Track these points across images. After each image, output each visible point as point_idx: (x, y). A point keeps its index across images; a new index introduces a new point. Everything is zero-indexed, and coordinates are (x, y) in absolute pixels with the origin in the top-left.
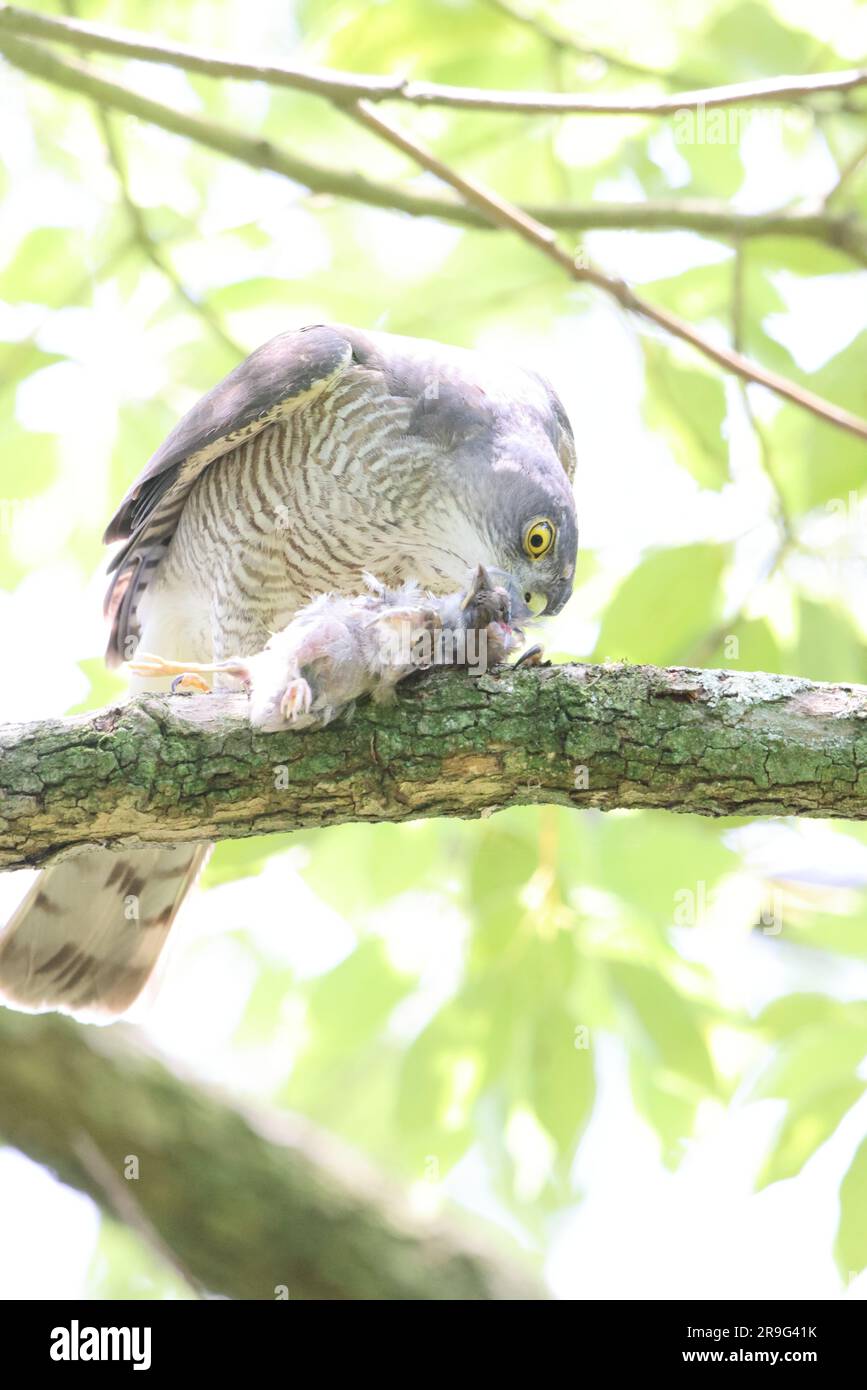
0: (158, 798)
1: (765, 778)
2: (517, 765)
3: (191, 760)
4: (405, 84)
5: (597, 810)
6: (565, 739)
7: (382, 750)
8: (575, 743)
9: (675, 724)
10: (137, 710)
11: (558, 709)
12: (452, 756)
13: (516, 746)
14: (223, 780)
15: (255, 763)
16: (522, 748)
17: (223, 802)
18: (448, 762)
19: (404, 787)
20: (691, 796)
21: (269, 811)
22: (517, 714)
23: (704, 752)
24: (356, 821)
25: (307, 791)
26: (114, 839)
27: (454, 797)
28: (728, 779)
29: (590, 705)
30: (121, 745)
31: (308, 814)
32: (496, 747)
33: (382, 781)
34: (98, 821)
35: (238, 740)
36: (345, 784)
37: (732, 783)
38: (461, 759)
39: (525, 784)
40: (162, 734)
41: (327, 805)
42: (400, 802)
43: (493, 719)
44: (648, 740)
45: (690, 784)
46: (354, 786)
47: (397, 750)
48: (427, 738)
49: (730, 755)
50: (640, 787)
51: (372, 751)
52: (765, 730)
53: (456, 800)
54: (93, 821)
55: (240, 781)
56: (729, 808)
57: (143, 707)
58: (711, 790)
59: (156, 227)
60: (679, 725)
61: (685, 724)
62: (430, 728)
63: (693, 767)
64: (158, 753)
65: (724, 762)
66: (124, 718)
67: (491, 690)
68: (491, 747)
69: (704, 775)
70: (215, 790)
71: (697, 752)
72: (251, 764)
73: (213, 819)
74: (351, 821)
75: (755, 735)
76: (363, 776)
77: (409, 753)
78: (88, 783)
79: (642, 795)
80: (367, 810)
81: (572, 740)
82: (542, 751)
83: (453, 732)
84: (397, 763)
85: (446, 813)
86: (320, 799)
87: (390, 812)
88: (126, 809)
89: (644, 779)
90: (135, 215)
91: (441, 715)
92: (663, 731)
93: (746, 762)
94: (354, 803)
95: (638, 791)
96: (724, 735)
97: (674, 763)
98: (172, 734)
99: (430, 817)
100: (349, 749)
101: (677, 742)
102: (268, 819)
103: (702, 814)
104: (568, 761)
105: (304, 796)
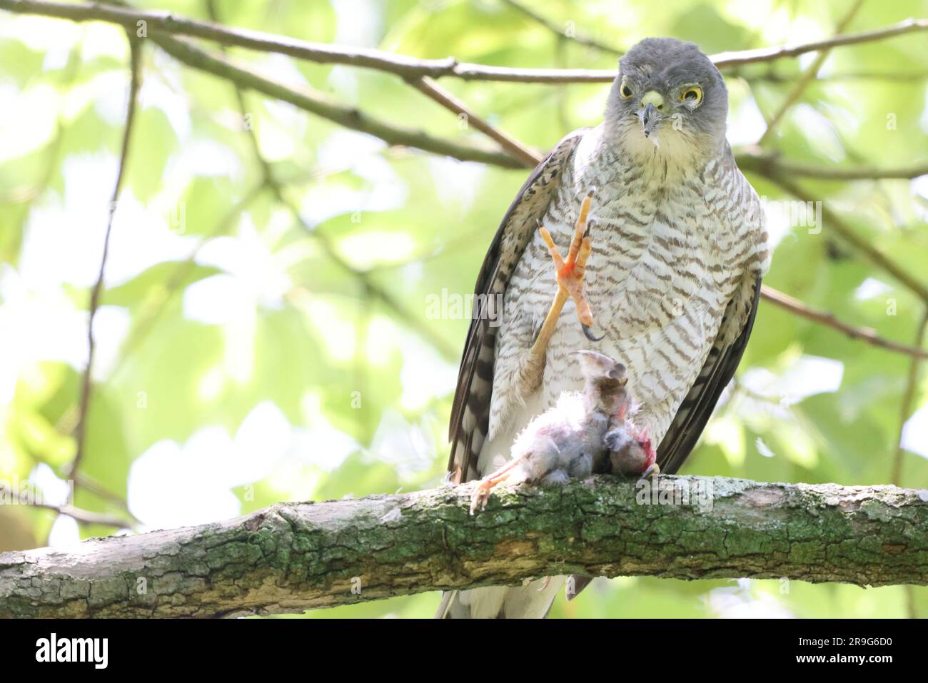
0: (291, 577)
1: (724, 552)
2: (548, 547)
3: (314, 549)
4: (456, 64)
5: (605, 578)
6: (581, 528)
7: (451, 539)
8: (588, 530)
9: (659, 515)
10: (275, 515)
11: (575, 506)
12: (501, 542)
13: (546, 533)
14: (337, 563)
15: (360, 550)
16: (550, 535)
17: (338, 579)
18: (498, 546)
19: (467, 565)
20: (672, 566)
21: (372, 584)
22: (547, 511)
23: (680, 534)
24: (434, 590)
25: (398, 569)
26: (261, 607)
27: (503, 571)
28: (698, 553)
29: (598, 503)
30: (264, 540)
31: (399, 586)
32: (532, 535)
33: (451, 561)
34: (250, 595)
35: (347, 534)
36: (425, 564)
37: (701, 555)
38: (508, 544)
39: (552, 560)
40: (293, 531)
41: (413, 579)
42: (464, 575)
43: (529, 514)
44: (640, 527)
45: (671, 558)
46: (431, 565)
47: (461, 539)
48: (483, 530)
49: (698, 536)
50: (635, 560)
51: (444, 540)
52: (723, 517)
53: (505, 573)
54: (246, 595)
55: (350, 563)
56: (699, 574)
57: (280, 513)
58: (686, 561)
59: (280, 173)
60: (662, 516)
61: (666, 515)
62: (484, 522)
63: (673, 545)
64: (291, 545)
65: (695, 541)
66: (266, 521)
67: (527, 494)
68: (528, 535)
69: (681, 550)
70: (333, 570)
71: (675, 534)
72: (357, 551)
73: (331, 591)
74: (430, 590)
75: (716, 521)
76: (438, 558)
77: (470, 541)
78: (241, 567)
79: (637, 566)
80: (441, 582)
81: (586, 529)
82: (565, 537)
83: (501, 525)
84: (461, 548)
85: (497, 582)
86: (407, 575)
87: (458, 582)
88: (269, 586)
89: (639, 555)
90: (266, 167)
91: (492, 513)
92: (651, 520)
93: (711, 541)
94: (431, 577)
95: (634, 563)
96: (694, 522)
97: (659, 542)
98: (300, 532)
99: (486, 586)
100: (426, 539)
101: (661, 528)
102: (370, 590)
103: (680, 579)
104: (584, 543)
105: (396, 574)
